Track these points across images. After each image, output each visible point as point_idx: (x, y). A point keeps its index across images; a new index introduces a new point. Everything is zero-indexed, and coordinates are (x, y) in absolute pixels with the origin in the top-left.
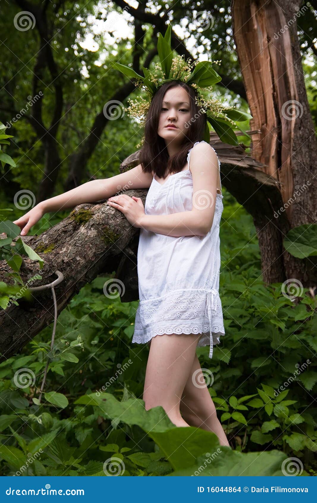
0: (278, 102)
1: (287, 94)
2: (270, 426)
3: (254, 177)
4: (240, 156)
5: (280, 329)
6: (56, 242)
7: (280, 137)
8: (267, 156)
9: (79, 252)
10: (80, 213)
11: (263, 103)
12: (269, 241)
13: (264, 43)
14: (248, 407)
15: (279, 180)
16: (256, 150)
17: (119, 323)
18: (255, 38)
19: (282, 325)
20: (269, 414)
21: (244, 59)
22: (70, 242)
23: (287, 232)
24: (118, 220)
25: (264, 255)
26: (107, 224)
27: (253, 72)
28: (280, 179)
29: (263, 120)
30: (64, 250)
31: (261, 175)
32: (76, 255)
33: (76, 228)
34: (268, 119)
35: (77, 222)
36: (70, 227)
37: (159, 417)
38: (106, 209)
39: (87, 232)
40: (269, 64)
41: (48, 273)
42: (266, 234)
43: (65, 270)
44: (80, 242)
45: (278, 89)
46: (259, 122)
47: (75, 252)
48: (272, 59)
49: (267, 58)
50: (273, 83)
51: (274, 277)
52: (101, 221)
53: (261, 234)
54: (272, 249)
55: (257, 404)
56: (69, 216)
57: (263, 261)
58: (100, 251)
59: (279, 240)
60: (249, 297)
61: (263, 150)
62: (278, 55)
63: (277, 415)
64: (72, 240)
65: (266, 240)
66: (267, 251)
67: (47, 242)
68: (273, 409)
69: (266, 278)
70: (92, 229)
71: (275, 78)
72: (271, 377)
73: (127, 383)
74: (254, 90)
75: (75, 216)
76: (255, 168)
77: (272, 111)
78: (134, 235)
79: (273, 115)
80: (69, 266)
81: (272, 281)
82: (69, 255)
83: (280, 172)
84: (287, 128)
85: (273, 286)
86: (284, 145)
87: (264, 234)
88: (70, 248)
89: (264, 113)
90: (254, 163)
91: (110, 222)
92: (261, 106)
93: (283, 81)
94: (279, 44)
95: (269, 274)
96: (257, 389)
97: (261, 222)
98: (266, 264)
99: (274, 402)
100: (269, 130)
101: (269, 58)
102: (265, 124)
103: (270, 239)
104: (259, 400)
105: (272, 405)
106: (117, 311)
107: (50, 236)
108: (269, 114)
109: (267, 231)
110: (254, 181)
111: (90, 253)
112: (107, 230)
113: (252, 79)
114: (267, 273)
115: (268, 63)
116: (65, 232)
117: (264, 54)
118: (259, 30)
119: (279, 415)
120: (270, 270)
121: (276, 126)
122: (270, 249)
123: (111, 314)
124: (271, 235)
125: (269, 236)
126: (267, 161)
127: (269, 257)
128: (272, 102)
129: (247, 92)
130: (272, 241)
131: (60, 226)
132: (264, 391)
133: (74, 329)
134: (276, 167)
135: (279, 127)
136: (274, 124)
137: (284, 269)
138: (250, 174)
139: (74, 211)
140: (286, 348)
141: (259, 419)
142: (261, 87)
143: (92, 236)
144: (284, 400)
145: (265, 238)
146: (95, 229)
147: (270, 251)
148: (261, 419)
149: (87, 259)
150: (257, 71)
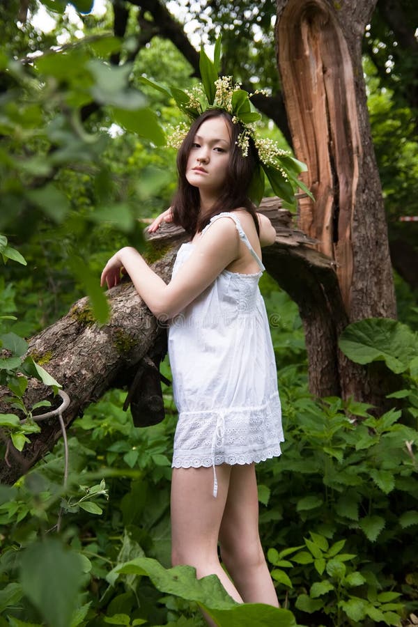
0: (335, 154)
1: (347, 145)
2: (321, 588)
3: (304, 258)
4: (287, 229)
5: (334, 459)
6: (55, 349)
7: (336, 201)
8: (319, 225)
9: (85, 363)
10: (86, 311)
11: (315, 154)
12: (319, 339)
13: (318, 74)
14: (292, 562)
15: (334, 259)
16: (305, 217)
17: (116, 448)
18: (306, 66)
19: (339, 456)
20: (321, 572)
21: (290, 95)
22: (72, 350)
23: (344, 329)
24: (135, 321)
25: (312, 358)
26: (121, 326)
27: (302, 112)
28: (336, 258)
29: (315, 177)
30: (66, 360)
31: (314, 254)
32: (82, 368)
33: (80, 331)
34: (321, 176)
35: (81, 323)
36: (72, 330)
37: (213, 589)
38: (119, 306)
39: (95, 336)
40: (324, 103)
41: (47, 391)
42: (316, 329)
43: (67, 387)
44: (86, 349)
45: (335, 136)
46: (309, 179)
47: (79, 363)
48: (328, 97)
49: (322, 95)
50: (330, 129)
51: (325, 387)
52: (113, 322)
53: (309, 329)
54: (323, 350)
55: (303, 559)
56: (69, 314)
57: (311, 366)
58: (112, 362)
59: (333, 338)
60: (293, 416)
61: (313, 217)
62: (336, 91)
63: (330, 574)
64: (76, 348)
65: (315, 338)
66: (316, 353)
67: (42, 349)
68: (326, 566)
69: (314, 388)
70: (101, 332)
71: (331, 122)
72: (320, 522)
73: (129, 530)
74: (303, 136)
75: (78, 314)
76: (306, 245)
77: (327, 167)
78: (155, 340)
79: (328, 172)
80: (73, 382)
81: (323, 394)
82: (72, 367)
83: (336, 249)
84: (346, 190)
85: (325, 400)
86: (342, 212)
87: (313, 329)
88: (73, 358)
89: (316, 167)
90: (305, 239)
91: (125, 323)
92: (312, 159)
93: (342, 127)
94: (339, 77)
95: (319, 382)
96: (303, 540)
97: (310, 314)
98: (315, 370)
99: (327, 556)
100: (322, 190)
101: (324, 96)
102: (317, 183)
103: (321, 337)
104: (306, 553)
105: (324, 560)
106: (113, 430)
107: (47, 341)
108: (323, 169)
109: (317, 326)
110: (304, 263)
111: (99, 365)
112: (121, 334)
113: (301, 122)
114: (315, 382)
115: (322, 103)
116: (65, 336)
117: (318, 90)
118: (311, 57)
119: (333, 574)
120: (319, 378)
121: (332, 186)
122: (321, 350)
123: (106, 434)
124: (322, 331)
125: (319, 332)
126: (319, 233)
127: (319, 360)
128: (328, 154)
129: (293, 139)
130: (323, 340)
131: (58, 327)
132: (312, 541)
133: (57, 456)
134: (331, 241)
135: (335, 188)
136: (329, 183)
137: (338, 377)
138: (300, 254)
139: (76, 307)
140: (342, 485)
141: (305, 579)
142: (312, 133)
143: (101, 342)
144: (339, 553)
145: (314, 334)
146: (105, 332)
147: (320, 353)
148: (308, 578)
149: (95, 373)
150: (308, 111)
